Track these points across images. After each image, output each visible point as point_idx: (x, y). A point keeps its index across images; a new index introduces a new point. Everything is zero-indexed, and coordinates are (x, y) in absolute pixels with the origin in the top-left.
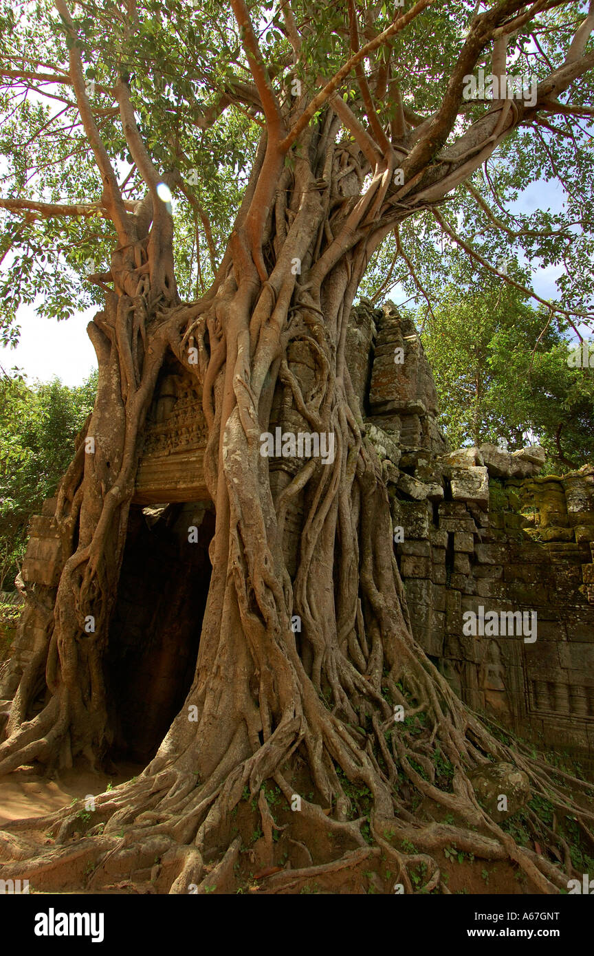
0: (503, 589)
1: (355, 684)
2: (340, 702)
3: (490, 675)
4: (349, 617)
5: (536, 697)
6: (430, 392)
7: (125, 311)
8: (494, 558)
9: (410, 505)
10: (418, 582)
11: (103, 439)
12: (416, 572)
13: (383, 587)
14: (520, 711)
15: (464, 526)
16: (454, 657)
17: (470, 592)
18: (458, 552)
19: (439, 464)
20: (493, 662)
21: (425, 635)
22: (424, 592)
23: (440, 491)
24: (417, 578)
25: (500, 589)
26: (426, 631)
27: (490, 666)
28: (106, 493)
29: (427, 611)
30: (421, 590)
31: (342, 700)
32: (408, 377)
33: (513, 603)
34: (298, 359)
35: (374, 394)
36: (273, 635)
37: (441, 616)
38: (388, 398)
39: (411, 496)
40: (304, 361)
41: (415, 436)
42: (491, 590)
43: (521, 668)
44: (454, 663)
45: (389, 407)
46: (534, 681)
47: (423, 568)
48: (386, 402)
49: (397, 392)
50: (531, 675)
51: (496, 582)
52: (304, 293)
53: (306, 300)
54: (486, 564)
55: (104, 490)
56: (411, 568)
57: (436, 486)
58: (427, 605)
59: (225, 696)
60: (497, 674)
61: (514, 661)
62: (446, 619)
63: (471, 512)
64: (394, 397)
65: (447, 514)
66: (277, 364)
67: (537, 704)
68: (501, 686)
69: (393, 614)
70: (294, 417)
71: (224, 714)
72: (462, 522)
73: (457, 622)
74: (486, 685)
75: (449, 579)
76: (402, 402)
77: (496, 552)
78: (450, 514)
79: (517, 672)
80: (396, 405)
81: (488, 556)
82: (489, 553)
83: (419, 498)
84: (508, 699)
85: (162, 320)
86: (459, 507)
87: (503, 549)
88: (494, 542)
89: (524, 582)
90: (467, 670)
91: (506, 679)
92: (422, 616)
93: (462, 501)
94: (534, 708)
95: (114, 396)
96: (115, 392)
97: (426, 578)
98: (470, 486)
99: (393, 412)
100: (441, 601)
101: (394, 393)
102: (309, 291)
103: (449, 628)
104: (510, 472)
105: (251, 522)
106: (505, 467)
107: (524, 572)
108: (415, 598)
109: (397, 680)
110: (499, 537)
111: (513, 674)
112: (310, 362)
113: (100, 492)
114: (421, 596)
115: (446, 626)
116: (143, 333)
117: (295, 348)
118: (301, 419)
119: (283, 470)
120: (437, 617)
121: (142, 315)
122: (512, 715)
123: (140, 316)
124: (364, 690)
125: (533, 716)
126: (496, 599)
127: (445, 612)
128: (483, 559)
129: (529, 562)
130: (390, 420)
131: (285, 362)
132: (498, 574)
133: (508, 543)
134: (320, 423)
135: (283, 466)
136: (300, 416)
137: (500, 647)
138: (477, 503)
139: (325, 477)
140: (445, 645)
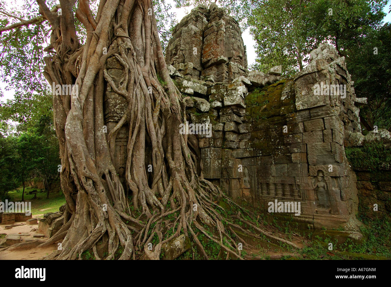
0: (250, 144)
1: (153, 203)
2: (144, 212)
3: (244, 182)
4: (157, 175)
5: (262, 190)
6: (236, 48)
7: (50, 64)
8: (247, 129)
9: (200, 116)
10: (206, 149)
11: (58, 120)
12: (205, 145)
13: (175, 159)
14: (255, 196)
15: (230, 118)
16: (225, 178)
17: (236, 148)
18: (227, 131)
19: (221, 90)
20: (246, 176)
21: (210, 171)
22: (209, 153)
23: (219, 104)
24: (205, 148)
25: (249, 144)
26: (210, 169)
27: (245, 178)
28: (65, 141)
29: (210, 161)
30: (207, 152)
31: (145, 210)
32: (218, 45)
33: (253, 149)
34: (111, 67)
35: (203, 58)
36: (90, 197)
37: (220, 161)
38: (209, 59)
39: (201, 111)
40: (114, 67)
41: (223, 75)
42: (245, 145)
43: (256, 178)
44: (225, 180)
45: (210, 63)
46: (261, 183)
47: (208, 143)
48: (209, 61)
49: (213, 54)
50: (260, 181)
51: (248, 140)
52: (118, 29)
53: (120, 32)
54: (244, 133)
55: (64, 141)
56: (203, 144)
57: (216, 102)
58: (210, 159)
59: (79, 221)
60: (247, 181)
61: (253, 176)
62: (222, 162)
63: (233, 111)
64: (211, 57)
65: (223, 114)
66: (101, 73)
67: (262, 193)
68: (249, 186)
69: (179, 170)
70: (113, 96)
71: (79, 227)
72: (229, 116)
73: (226, 163)
74: (243, 186)
75: (223, 144)
76: (215, 59)
77: (248, 127)
78: (224, 114)
79: (255, 180)
80: (212, 61)
81: (245, 129)
82: (245, 128)
83: (205, 111)
84: (251, 192)
85: (67, 62)
86: (228, 110)
87: (251, 125)
88: (247, 122)
89: (258, 139)
90: (231, 182)
91: (250, 183)
92: (208, 164)
93: (229, 106)
94: (261, 195)
95: (58, 101)
96: (58, 100)
97: (209, 147)
98: (232, 98)
99: (212, 65)
100: (220, 154)
101: (211, 55)
102: (121, 27)
103: (223, 166)
104: (263, 83)
105: (77, 154)
106: (260, 81)
107: (259, 134)
108: (205, 156)
109: (174, 198)
110: (249, 119)
111: (253, 181)
112: (118, 66)
113: (63, 142)
114: (208, 155)
115: (222, 165)
116: (61, 71)
117: (108, 62)
118: (117, 96)
119: (111, 122)
120: (218, 162)
121: (58, 63)
122: (252, 197)
123: (57, 63)
124: (157, 205)
125: (260, 198)
126: (247, 148)
127: (222, 159)
128: (242, 131)
129: (261, 129)
130: (211, 69)
131: (105, 71)
132: (249, 137)
133: (253, 122)
134: (127, 95)
135: (110, 120)
136: (116, 94)
137: (248, 170)
138: (236, 106)
139: (132, 120)
140: (222, 173)
